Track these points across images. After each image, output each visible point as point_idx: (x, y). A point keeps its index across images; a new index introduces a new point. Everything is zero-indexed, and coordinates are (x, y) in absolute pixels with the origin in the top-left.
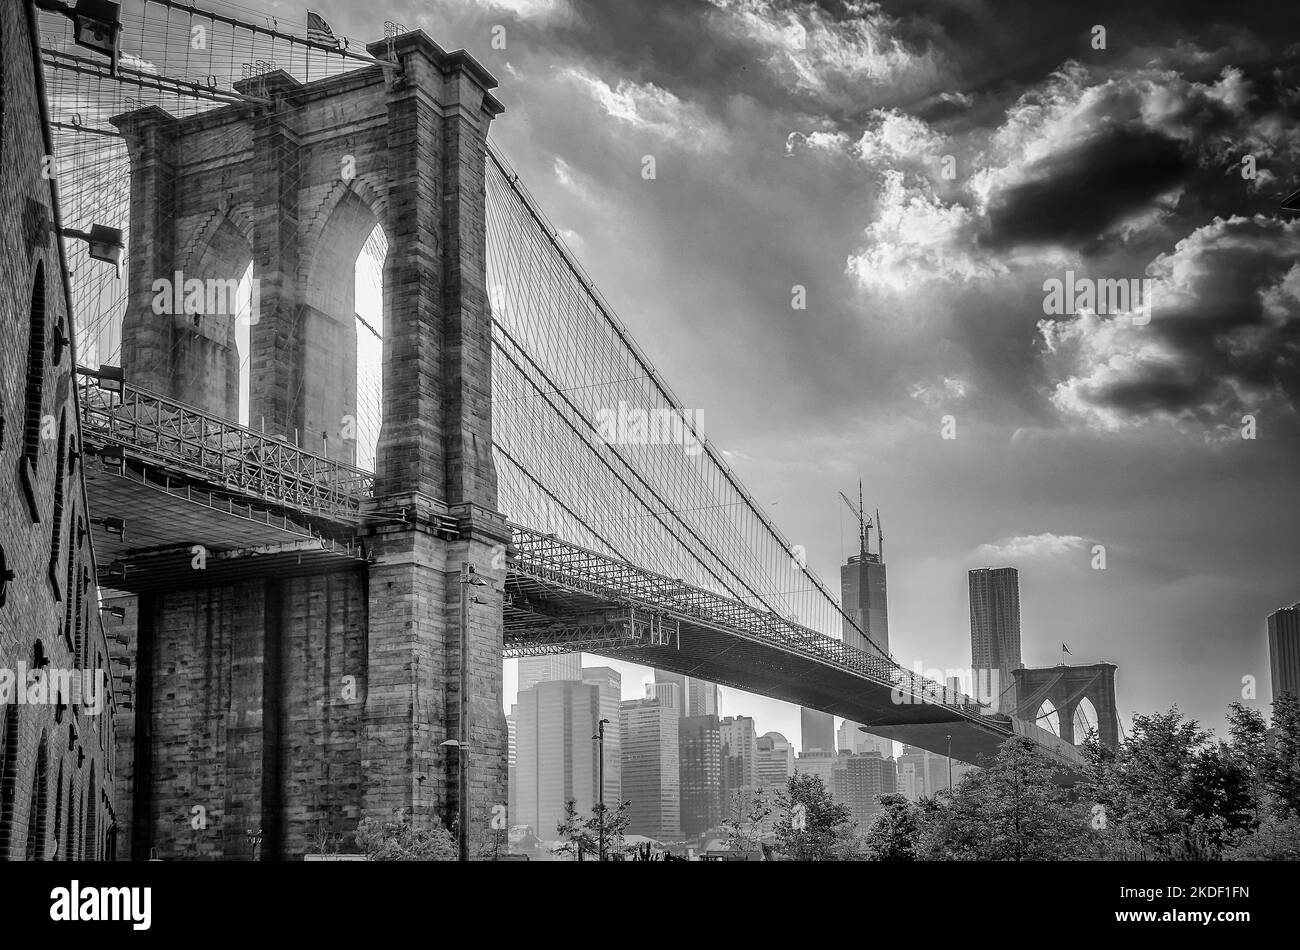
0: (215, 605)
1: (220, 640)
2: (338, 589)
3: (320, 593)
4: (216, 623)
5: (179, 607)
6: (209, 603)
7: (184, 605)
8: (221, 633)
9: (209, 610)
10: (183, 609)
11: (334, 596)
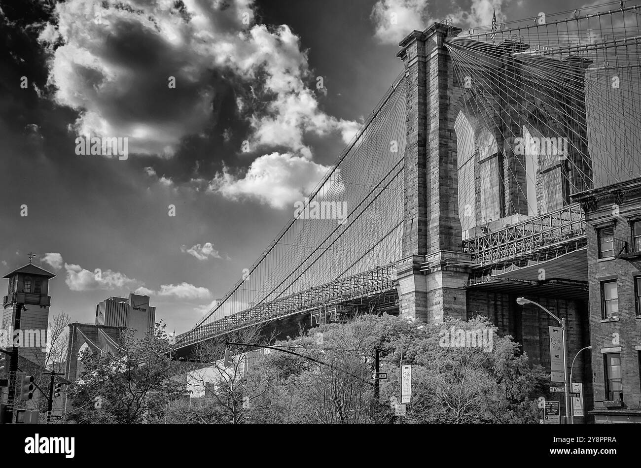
0: (499, 303)
1: (503, 322)
2: (562, 308)
3: (554, 308)
4: (499, 313)
5: (479, 299)
6: (496, 301)
7: (481, 299)
8: (503, 319)
9: (495, 305)
10: (480, 301)
11: (561, 311)
